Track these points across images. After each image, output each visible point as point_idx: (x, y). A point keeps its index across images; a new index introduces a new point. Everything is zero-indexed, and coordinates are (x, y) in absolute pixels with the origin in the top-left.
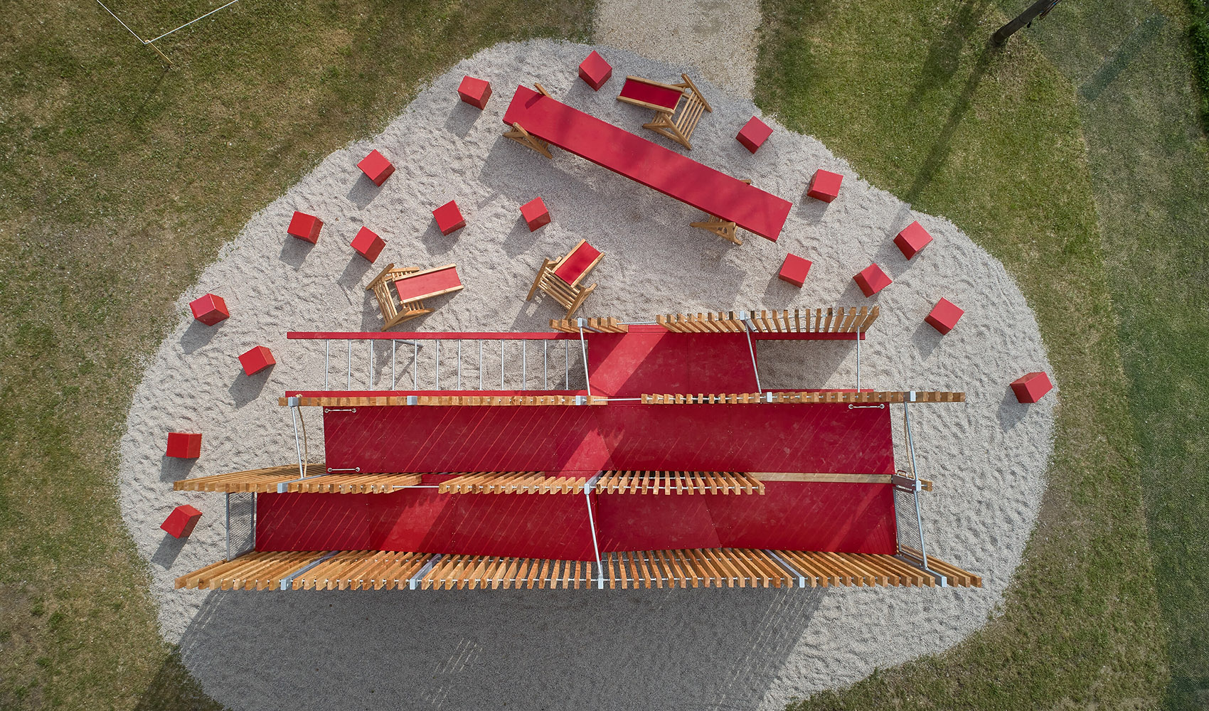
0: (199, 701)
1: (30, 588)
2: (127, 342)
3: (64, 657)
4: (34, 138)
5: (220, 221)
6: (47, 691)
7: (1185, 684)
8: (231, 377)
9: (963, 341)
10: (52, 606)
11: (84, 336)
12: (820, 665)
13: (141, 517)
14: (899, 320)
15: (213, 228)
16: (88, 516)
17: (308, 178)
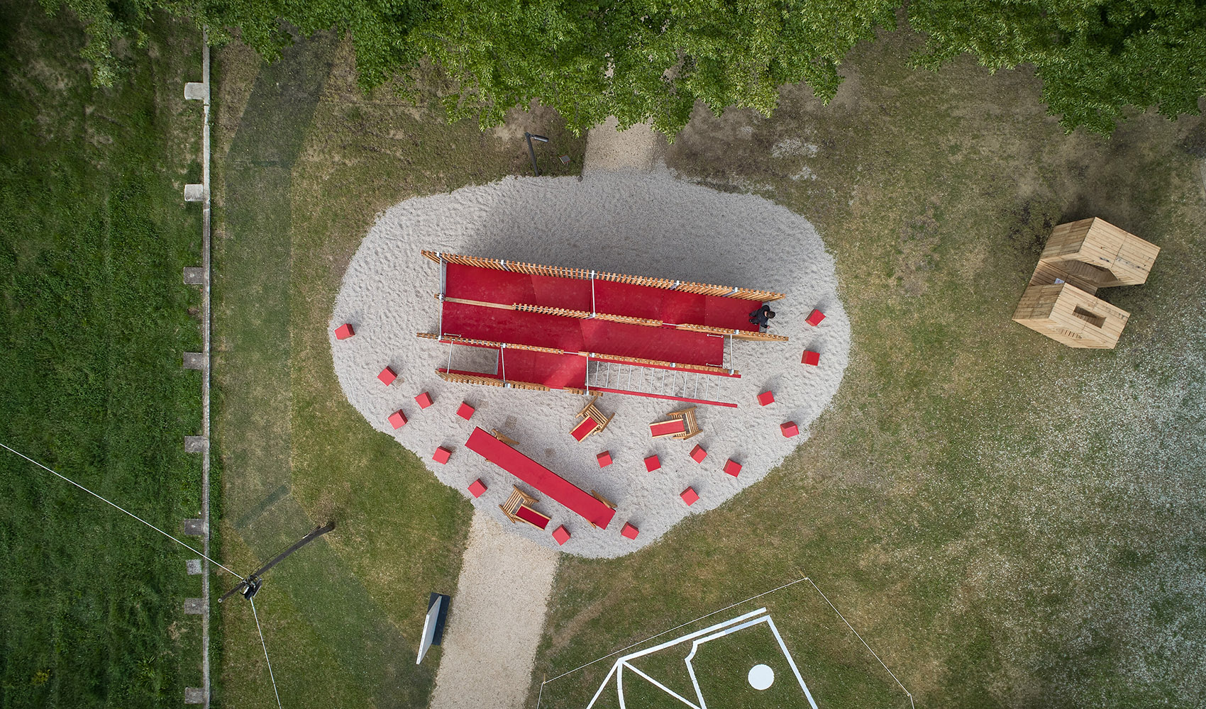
0: (817, 222)
1: (903, 292)
2: (838, 419)
3: (888, 254)
4: (881, 538)
5: (781, 478)
6: (899, 237)
7: (285, 165)
8: (782, 392)
9: (378, 362)
10: (892, 282)
11: (863, 424)
12: (480, 200)
13: (839, 323)
14: (411, 377)
15: (785, 475)
16: (869, 327)
17: (730, 497)
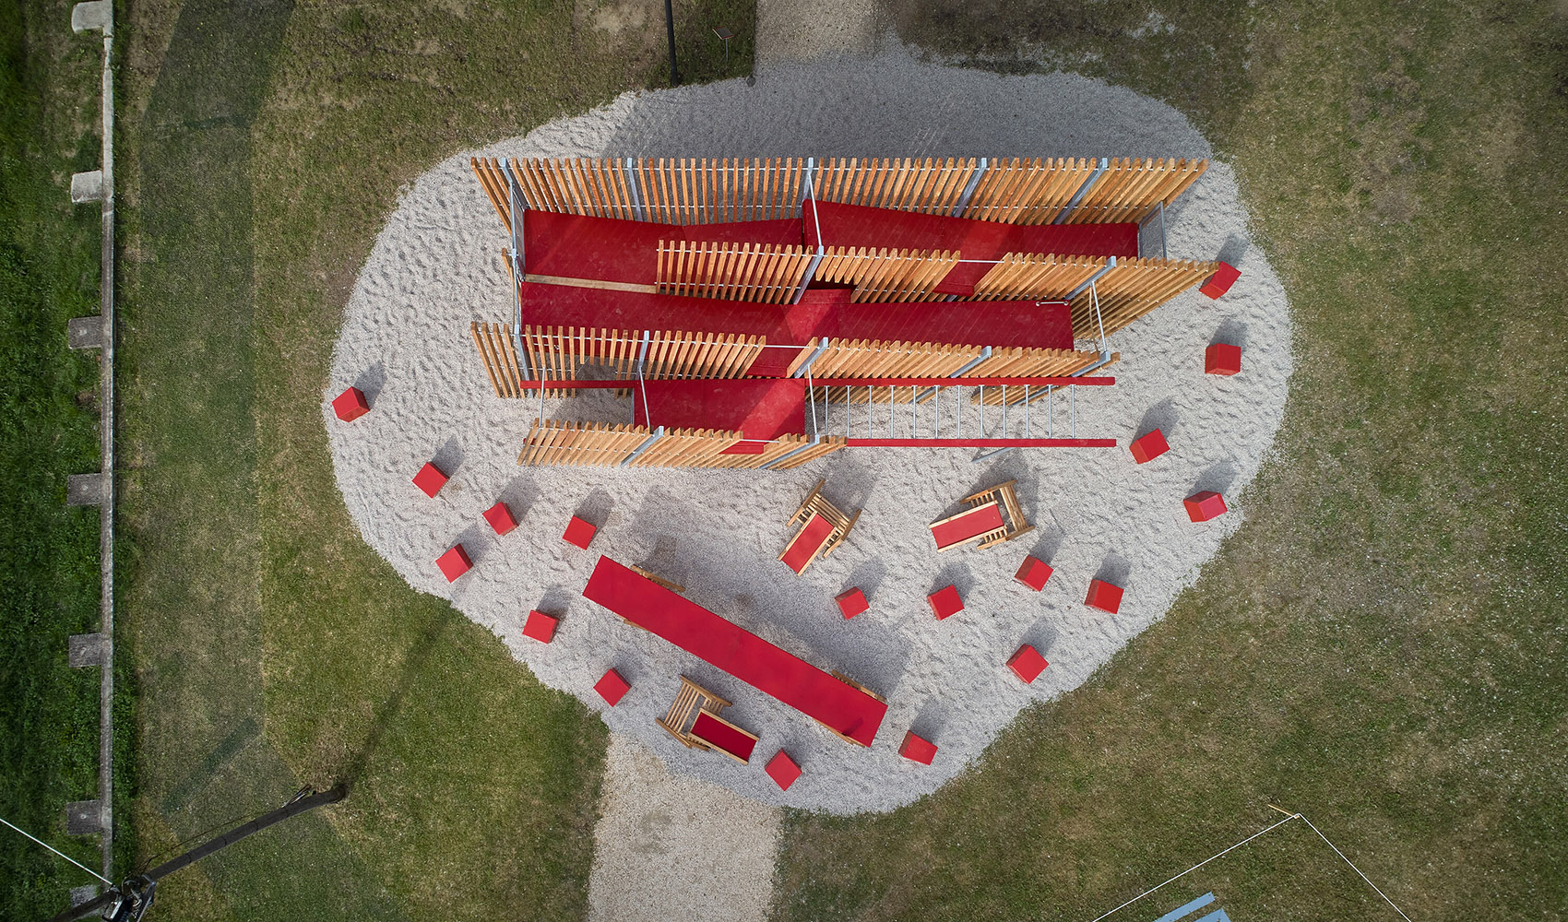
0: (1190, 107)
1: (1375, 219)
2: (1294, 477)
3: (1333, 149)
5: (1200, 610)
6: (1349, 117)
8: (1177, 434)
9: (413, 456)
10: (1350, 201)
11: (1345, 483)
13: (1264, 289)
14: (475, 479)
15: (1208, 603)
16: (1321, 291)
17: (1106, 659)
